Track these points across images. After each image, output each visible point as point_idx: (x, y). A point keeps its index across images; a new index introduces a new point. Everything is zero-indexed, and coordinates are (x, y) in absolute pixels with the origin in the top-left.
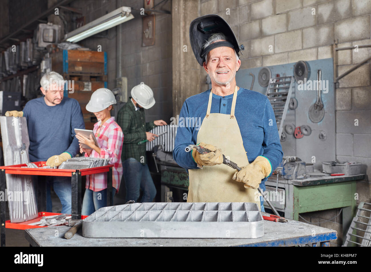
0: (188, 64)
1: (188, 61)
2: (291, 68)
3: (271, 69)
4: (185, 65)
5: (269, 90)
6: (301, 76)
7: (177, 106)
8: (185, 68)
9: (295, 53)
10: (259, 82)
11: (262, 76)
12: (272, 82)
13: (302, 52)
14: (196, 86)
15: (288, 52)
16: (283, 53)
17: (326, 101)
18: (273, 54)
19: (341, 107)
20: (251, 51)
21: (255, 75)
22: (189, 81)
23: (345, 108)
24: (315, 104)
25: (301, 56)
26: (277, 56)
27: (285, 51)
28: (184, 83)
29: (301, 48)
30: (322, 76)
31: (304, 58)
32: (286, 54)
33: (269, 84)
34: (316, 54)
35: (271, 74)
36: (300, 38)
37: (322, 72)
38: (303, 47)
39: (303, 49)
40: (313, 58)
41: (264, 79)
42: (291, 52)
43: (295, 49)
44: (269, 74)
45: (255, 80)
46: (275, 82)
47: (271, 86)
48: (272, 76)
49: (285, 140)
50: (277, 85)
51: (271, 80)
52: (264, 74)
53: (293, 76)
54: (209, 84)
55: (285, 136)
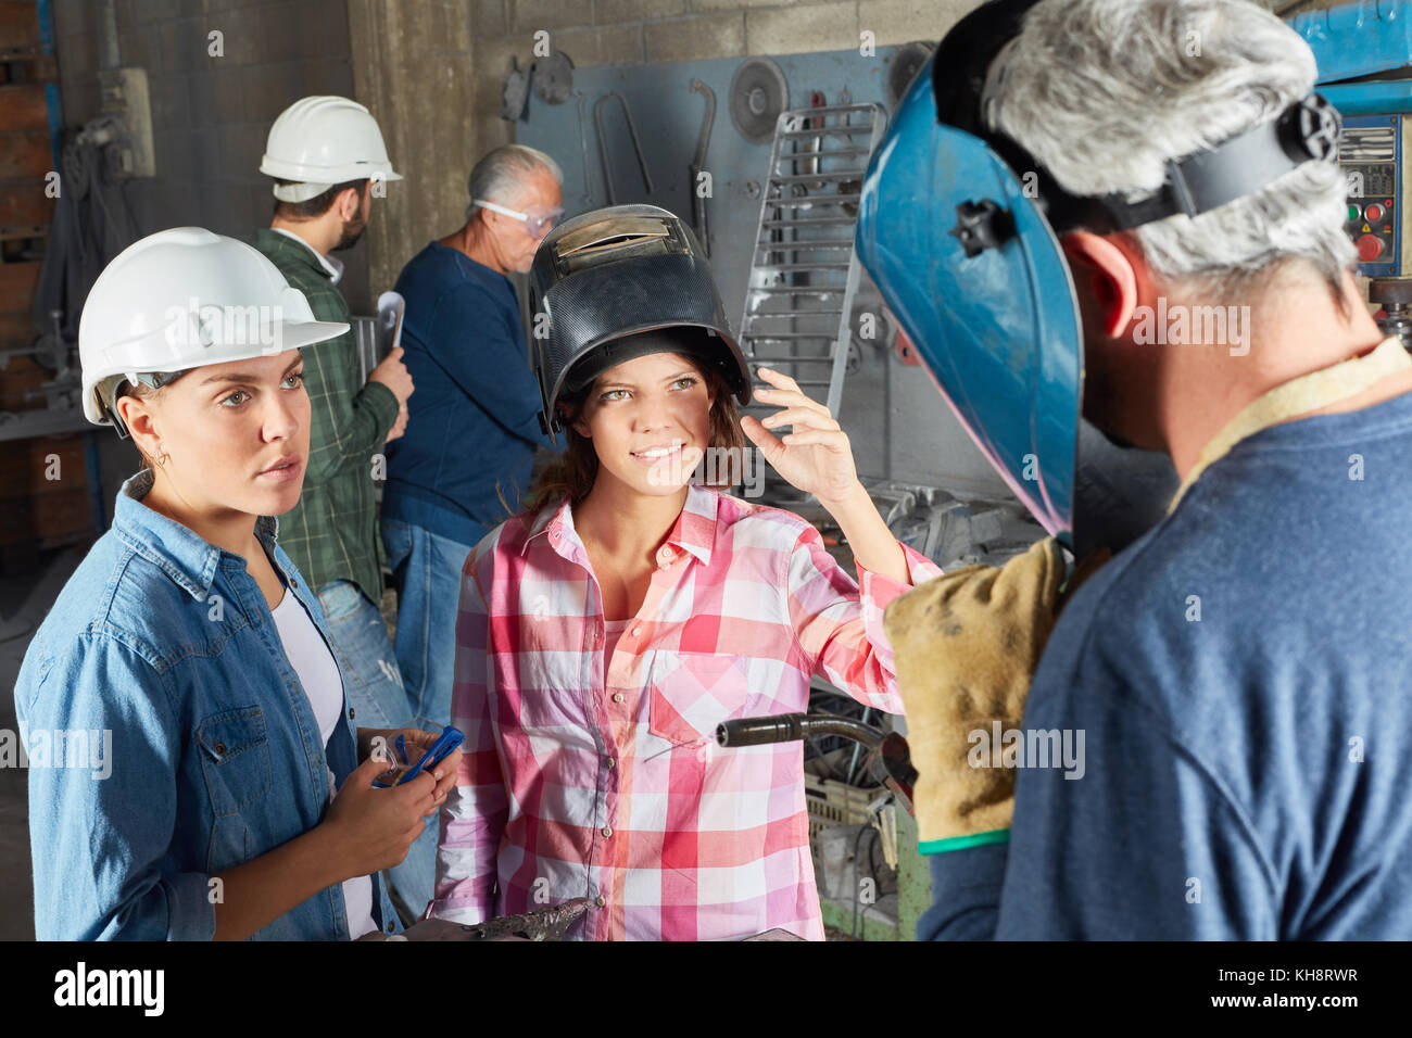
0: (418, 33)
1: (417, 19)
2: (875, 70)
3: (786, 71)
4: (406, 40)
5: (778, 165)
7: (382, 215)
8: (408, 52)
9: (888, 3)
10: (736, 119)
11: (748, 98)
12: (788, 129)
13: (919, 1)
14: (461, 127)
18: (792, 6)
21: (716, 91)
22: (426, 106)
25: (914, 19)
26: (807, 14)
28: (406, 117)
31: (930, 30)
32: (850, 7)
33: (776, 135)
35: (788, 92)
41: (756, 111)
44: (778, 92)
45: (718, 113)
46: (798, 127)
47: (785, 146)
48: (792, 100)
49: (858, 371)
50: (817, 141)
51: (783, 118)
52: (755, 91)
53: (880, 106)
54: (514, 122)
55: (855, 354)
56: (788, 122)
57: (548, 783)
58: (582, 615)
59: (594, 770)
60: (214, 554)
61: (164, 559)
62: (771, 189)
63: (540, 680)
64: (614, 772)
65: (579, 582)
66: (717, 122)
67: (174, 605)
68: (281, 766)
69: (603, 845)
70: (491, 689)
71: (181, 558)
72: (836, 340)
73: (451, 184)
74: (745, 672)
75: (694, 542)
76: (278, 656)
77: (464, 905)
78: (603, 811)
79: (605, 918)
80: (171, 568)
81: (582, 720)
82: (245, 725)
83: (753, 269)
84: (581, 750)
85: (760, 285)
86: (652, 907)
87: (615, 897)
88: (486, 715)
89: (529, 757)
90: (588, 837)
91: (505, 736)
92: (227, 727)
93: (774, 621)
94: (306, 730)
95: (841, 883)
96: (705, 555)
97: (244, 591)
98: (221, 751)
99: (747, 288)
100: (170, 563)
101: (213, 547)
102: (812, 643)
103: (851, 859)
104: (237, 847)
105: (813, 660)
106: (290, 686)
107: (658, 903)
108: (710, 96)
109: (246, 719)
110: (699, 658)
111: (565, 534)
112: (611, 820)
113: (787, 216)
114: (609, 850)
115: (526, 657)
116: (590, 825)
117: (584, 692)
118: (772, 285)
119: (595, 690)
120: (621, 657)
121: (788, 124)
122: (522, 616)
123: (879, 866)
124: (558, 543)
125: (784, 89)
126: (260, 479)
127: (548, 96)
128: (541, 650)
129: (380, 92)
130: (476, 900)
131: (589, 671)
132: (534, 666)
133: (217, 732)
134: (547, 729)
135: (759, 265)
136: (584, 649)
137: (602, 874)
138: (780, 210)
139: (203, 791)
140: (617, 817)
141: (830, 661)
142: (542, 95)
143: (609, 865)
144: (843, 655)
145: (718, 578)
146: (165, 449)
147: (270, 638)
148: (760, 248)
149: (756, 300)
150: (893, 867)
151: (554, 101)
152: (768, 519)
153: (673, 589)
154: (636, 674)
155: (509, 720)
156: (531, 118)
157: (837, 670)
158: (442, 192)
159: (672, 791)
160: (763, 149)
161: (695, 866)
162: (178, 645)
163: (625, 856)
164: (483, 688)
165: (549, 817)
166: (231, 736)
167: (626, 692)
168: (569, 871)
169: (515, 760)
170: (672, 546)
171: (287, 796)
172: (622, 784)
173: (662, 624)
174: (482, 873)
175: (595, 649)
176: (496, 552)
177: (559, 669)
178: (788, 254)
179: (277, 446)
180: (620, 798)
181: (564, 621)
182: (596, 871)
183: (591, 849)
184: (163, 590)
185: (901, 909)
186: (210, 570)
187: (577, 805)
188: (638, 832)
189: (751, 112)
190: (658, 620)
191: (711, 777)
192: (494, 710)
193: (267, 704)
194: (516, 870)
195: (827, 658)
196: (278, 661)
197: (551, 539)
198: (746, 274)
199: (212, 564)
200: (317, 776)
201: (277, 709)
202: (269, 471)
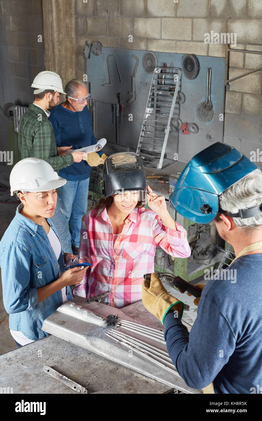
0: (62, 33)
1: (61, 29)
2: (180, 59)
3: (157, 56)
4: (58, 35)
6: (190, 71)
8: (59, 38)
9: (184, 43)
10: (144, 67)
11: (147, 62)
13: (192, 43)
14: (72, 58)
15: (177, 41)
16: (172, 40)
17: (215, 102)
18: (160, 39)
19: (230, 110)
20: (135, 29)
21: (139, 58)
22: (63, 52)
23: (234, 112)
24: (204, 103)
25: (190, 48)
26: (163, 43)
27: (173, 38)
28: (58, 55)
29: (190, 39)
30: (212, 75)
31: (194, 51)
32: (174, 42)
33: (154, 73)
34: (207, 50)
35: (157, 61)
36: (190, 27)
37: (213, 71)
38: (192, 38)
39: (192, 41)
40: (204, 53)
41: (149, 65)
42: (179, 41)
43: (183, 39)
44: (155, 61)
45: (139, 64)
46: (160, 72)
47: (156, 76)
48: (158, 64)
49: (171, 134)
50: (164, 76)
51: (156, 69)
52: (149, 60)
53: (180, 69)
54: (86, 59)
55: (171, 130)
56: (157, 70)
57: (100, 266)
58: (108, 233)
59: (110, 265)
60: (37, 226)
61: (26, 227)
62: (152, 88)
63: (99, 246)
64: (114, 265)
65: (108, 225)
66: (139, 66)
67: (29, 237)
68: (50, 267)
69: (112, 280)
70: (88, 246)
71: (30, 227)
72: (166, 128)
73: (69, 73)
74: (143, 246)
75: (133, 219)
76: (49, 245)
77: (82, 290)
78: (112, 273)
79: (112, 294)
80: (28, 229)
81: (108, 255)
82: (43, 260)
83: (147, 108)
84: (107, 260)
85: (148, 112)
86: (122, 293)
87: (114, 291)
88: (87, 250)
89: (96, 261)
90: (109, 278)
91: (91, 256)
92: (39, 261)
93: (150, 236)
94: (55, 260)
95: (161, 262)
96: (135, 221)
97: (42, 232)
98: (38, 265)
99: (145, 113)
100: (28, 228)
101: (36, 224)
102: (157, 240)
103: (163, 257)
104: (41, 283)
105: (157, 244)
106: (51, 251)
107: (123, 292)
108: (138, 60)
109: (43, 259)
110: (134, 243)
111: (105, 215)
112: (113, 275)
113: (155, 95)
114: (113, 281)
115: (96, 241)
116: (109, 276)
117: (109, 249)
118: (151, 112)
119: (111, 249)
120: (117, 242)
121: (157, 71)
122: (96, 232)
123: (170, 258)
124: (104, 217)
125: (156, 61)
126: (47, 211)
127: (95, 53)
128: (100, 240)
129: (51, 48)
130: (84, 289)
131: (110, 245)
132: (98, 243)
133: (37, 262)
134: (101, 256)
135: (148, 107)
136: (109, 240)
137: (111, 286)
138: (154, 93)
139: (35, 274)
140: (115, 275)
141: (161, 244)
142: (94, 53)
143: (113, 284)
144: (164, 244)
145: (138, 225)
146: (27, 203)
147: (47, 242)
148: (148, 103)
149: (147, 116)
150: (173, 260)
151: (97, 55)
152: (149, 213)
153: (128, 228)
154: (120, 246)
155: (92, 253)
156: (91, 58)
157: (162, 246)
158: (67, 75)
159: (126, 269)
160: (150, 75)
161: (131, 284)
162: (30, 246)
163: (116, 282)
164: (87, 245)
165: (100, 273)
166: (40, 262)
167: (117, 250)
168: (104, 285)
169: (93, 261)
170: (128, 219)
171: (51, 273)
172: (116, 268)
173: (125, 235)
174: (85, 283)
175: (111, 241)
176: (90, 217)
177: (103, 244)
178: (155, 105)
179: (51, 205)
180: (116, 271)
181: (104, 234)
182: (110, 285)
183: (109, 281)
184: (27, 234)
185: (175, 270)
186: (36, 229)
187: (106, 271)
188: (119, 278)
189: (148, 65)
190: (125, 234)
191: (134, 267)
192: (89, 250)
193: (47, 255)
194: (92, 283)
195: (160, 243)
196: (49, 246)
197: (102, 217)
198: (145, 109)
199: (36, 228)
200: (57, 269)
201: (49, 256)
202: (50, 210)
